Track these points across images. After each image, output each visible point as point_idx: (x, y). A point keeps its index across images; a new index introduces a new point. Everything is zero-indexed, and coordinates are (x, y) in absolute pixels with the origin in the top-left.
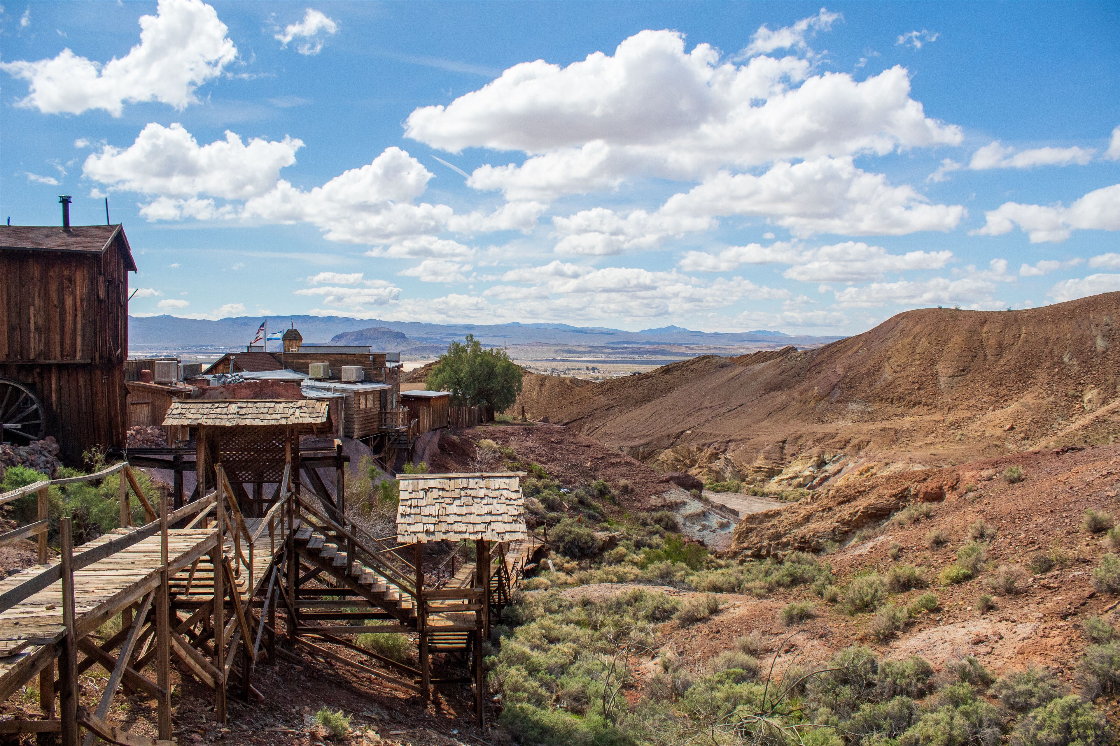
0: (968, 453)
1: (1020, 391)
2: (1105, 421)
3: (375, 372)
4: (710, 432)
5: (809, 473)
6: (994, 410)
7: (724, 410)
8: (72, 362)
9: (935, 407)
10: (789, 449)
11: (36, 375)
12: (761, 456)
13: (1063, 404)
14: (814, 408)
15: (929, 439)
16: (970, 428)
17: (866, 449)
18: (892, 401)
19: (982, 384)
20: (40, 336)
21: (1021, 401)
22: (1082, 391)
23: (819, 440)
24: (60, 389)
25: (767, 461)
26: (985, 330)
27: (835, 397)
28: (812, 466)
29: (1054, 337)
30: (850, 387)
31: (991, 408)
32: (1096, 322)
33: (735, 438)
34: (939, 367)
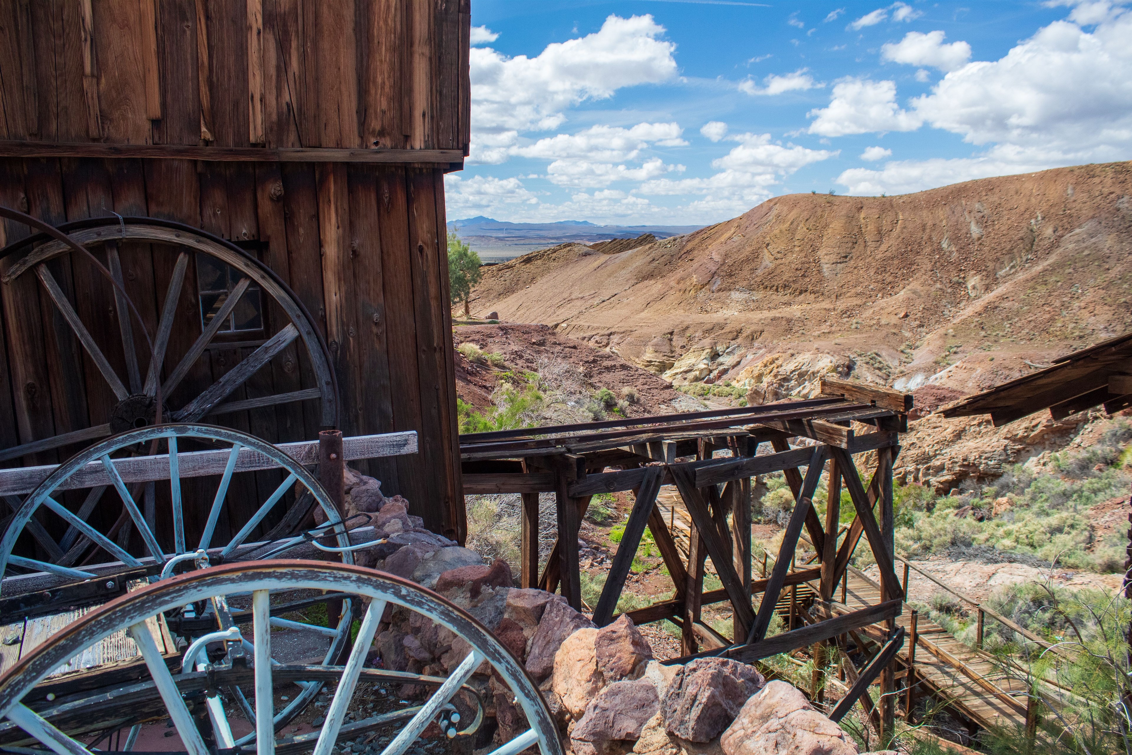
0: (871, 342)
1: (905, 278)
2: (996, 307)
4: (587, 324)
5: (704, 366)
6: (882, 298)
7: (596, 301)
9: (823, 294)
10: (678, 341)
12: (650, 349)
13: (949, 290)
14: (695, 297)
15: (825, 328)
16: (863, 316)
17: (760, 339)
18: (777, 289)
19: (866, 270)
20: (283, 48)
21: (908, 287)
22: (964, 278)
23: (708, 331)
25: (657, 354)
26: (862, 215)
27: (716, 285)
28: (705, 358)
29: (930, 223)
30: (731, 276)
31: (880, 295)
32: (968, 208)
33: (617, 330)
34: (821, 253)
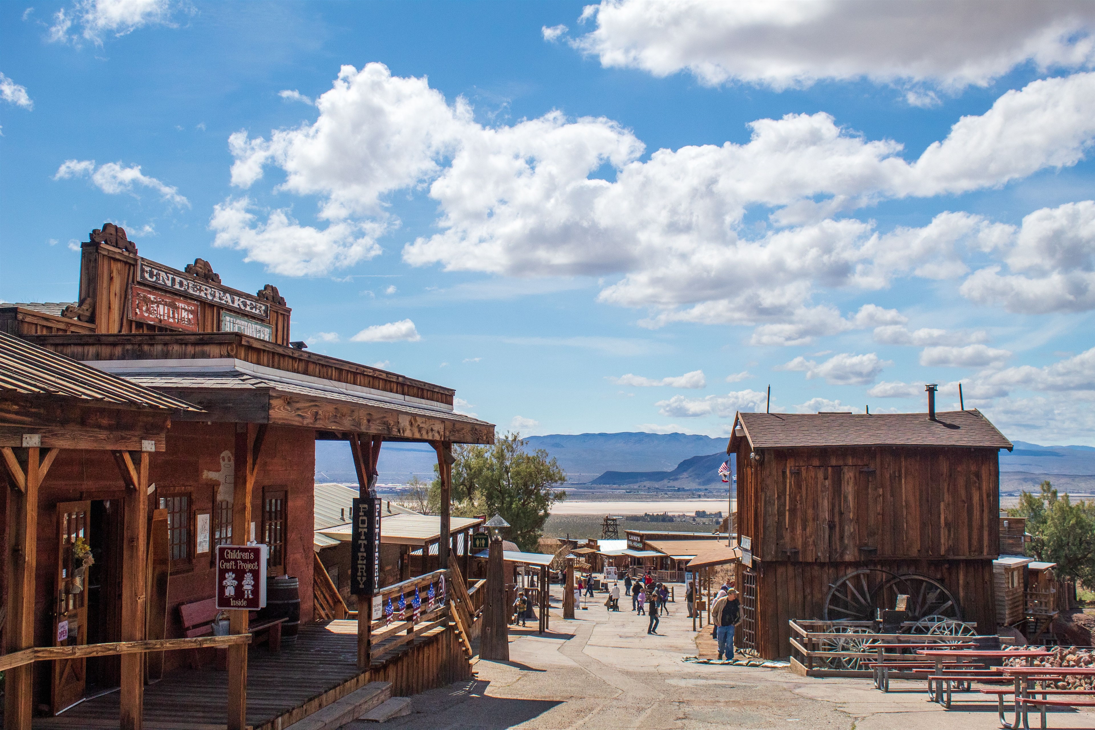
3: (1011, 541)
8: (981, 557)
11: (945, 571)
20: (949, 531)
24: (967, 584)
